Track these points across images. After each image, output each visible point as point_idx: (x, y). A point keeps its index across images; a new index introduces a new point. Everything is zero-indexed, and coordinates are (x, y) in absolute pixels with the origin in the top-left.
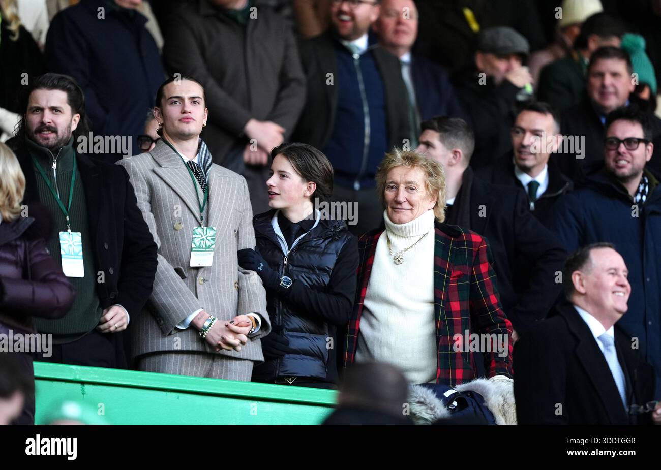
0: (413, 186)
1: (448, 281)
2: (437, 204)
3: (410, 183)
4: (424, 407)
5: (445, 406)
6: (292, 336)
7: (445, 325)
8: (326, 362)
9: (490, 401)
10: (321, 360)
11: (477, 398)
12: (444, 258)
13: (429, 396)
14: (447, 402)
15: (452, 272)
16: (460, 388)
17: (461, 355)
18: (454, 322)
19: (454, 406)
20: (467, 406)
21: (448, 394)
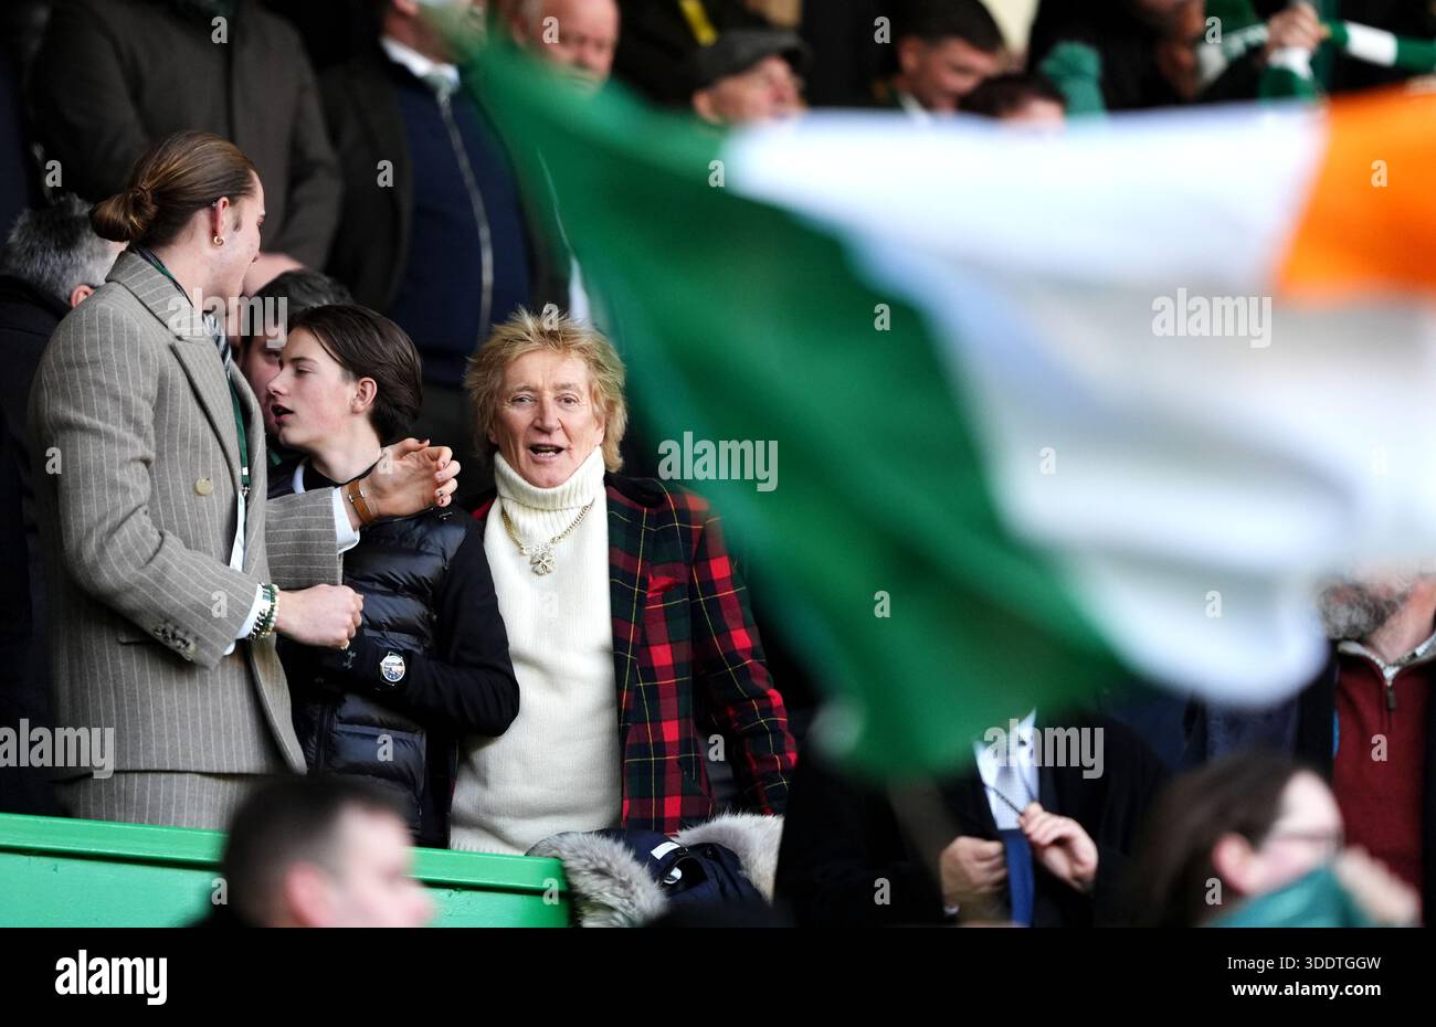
0: (571, 393)
1: (642, 601)
2: (606, 437)
3: (564, 387)
4: (607, 882)
5: (654, 880)
6: (349, 734)
7: (638, 698)
8: (419, 795)
9: (756, 867)
10: (409, 789)
11: (726, 861)
12: (632, 553)
13: (619, 856)
14: (659, 870)
15: (651, 578)
16: (687, 837)
17: (677, 765)
18: (660, 691)
19: (674, 878)
20: (704, 878)
21: (660, 852)
